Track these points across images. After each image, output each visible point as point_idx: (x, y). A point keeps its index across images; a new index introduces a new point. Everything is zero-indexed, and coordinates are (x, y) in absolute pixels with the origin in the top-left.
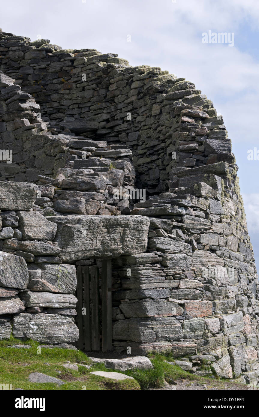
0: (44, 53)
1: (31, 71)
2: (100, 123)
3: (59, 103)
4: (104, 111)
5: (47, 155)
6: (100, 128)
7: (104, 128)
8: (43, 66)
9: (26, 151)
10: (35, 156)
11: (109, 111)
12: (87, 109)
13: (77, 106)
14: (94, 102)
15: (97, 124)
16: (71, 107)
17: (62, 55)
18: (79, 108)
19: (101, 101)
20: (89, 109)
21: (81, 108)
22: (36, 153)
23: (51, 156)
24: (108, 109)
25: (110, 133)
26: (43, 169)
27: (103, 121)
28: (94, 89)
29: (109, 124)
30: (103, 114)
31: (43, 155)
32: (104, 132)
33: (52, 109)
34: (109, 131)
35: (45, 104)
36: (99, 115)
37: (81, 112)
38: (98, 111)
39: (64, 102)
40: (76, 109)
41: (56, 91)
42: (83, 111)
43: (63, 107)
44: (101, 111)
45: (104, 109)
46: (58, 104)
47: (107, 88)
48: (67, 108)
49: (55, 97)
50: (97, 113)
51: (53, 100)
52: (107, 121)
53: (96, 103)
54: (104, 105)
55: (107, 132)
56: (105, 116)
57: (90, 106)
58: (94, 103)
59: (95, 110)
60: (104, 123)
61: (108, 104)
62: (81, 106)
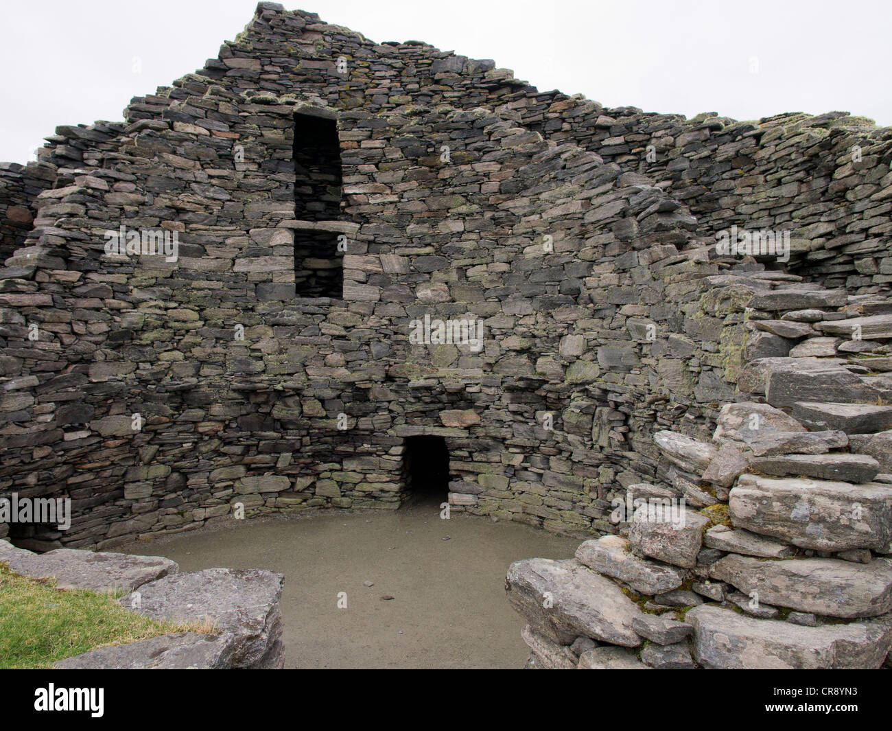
0: (707, 132)
1: (686, 164)
2: (812, 239)
3: (734, 210)
4: (822, 219)
5: (707, 313)
6: (812, 248)
7: (822, 248)
8: (706, 153)
9: (669, 302)
10: (684, 313)
11: (833, 218)
12: (787, 217)
13: (766, 213)
14: (801, 204)
15: (807, 242)
16: (755, 216)
17: (738, 132)
18: (770, 215)
19: (814, 201)
20: (790, 216)
21: (775, 216)
22: (686, 308)
23: (714, 316)
24: (831, 213)
25: (834, 258)
26: (698, 338)
27: (821, 236)
28: (801, 181)
29: (831, 241)
30: (821, 224)
31: (700, 314)
32: (821, 255)
33: (721, 222)
34: (833, 254)
35: (709, 215)
36: (811, 226)
37: (774, 223)
38: (810, 219)
39: (743, 209)
40: (766, 219)
41: (728, 191)
42: (777, 221)
43: (741, 217)
44: (816, 218)
45: (822, 215)
46: (732, 213)
47: (830, 176)
48: (748, 217)
49: (726, 201)
50: (807, 222)
51: (723, 207)
52: (828, 235)
53: (803, 205)
54: (821, 207)
55: (829, 256)
56: (824, 228)
57: (791, 212)
58: (800, 206)
59: (803, 218)
60: (821, 240)
61: (831, 205)
62: (773, 212)
